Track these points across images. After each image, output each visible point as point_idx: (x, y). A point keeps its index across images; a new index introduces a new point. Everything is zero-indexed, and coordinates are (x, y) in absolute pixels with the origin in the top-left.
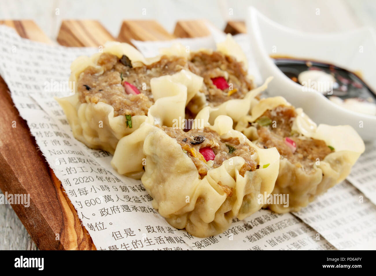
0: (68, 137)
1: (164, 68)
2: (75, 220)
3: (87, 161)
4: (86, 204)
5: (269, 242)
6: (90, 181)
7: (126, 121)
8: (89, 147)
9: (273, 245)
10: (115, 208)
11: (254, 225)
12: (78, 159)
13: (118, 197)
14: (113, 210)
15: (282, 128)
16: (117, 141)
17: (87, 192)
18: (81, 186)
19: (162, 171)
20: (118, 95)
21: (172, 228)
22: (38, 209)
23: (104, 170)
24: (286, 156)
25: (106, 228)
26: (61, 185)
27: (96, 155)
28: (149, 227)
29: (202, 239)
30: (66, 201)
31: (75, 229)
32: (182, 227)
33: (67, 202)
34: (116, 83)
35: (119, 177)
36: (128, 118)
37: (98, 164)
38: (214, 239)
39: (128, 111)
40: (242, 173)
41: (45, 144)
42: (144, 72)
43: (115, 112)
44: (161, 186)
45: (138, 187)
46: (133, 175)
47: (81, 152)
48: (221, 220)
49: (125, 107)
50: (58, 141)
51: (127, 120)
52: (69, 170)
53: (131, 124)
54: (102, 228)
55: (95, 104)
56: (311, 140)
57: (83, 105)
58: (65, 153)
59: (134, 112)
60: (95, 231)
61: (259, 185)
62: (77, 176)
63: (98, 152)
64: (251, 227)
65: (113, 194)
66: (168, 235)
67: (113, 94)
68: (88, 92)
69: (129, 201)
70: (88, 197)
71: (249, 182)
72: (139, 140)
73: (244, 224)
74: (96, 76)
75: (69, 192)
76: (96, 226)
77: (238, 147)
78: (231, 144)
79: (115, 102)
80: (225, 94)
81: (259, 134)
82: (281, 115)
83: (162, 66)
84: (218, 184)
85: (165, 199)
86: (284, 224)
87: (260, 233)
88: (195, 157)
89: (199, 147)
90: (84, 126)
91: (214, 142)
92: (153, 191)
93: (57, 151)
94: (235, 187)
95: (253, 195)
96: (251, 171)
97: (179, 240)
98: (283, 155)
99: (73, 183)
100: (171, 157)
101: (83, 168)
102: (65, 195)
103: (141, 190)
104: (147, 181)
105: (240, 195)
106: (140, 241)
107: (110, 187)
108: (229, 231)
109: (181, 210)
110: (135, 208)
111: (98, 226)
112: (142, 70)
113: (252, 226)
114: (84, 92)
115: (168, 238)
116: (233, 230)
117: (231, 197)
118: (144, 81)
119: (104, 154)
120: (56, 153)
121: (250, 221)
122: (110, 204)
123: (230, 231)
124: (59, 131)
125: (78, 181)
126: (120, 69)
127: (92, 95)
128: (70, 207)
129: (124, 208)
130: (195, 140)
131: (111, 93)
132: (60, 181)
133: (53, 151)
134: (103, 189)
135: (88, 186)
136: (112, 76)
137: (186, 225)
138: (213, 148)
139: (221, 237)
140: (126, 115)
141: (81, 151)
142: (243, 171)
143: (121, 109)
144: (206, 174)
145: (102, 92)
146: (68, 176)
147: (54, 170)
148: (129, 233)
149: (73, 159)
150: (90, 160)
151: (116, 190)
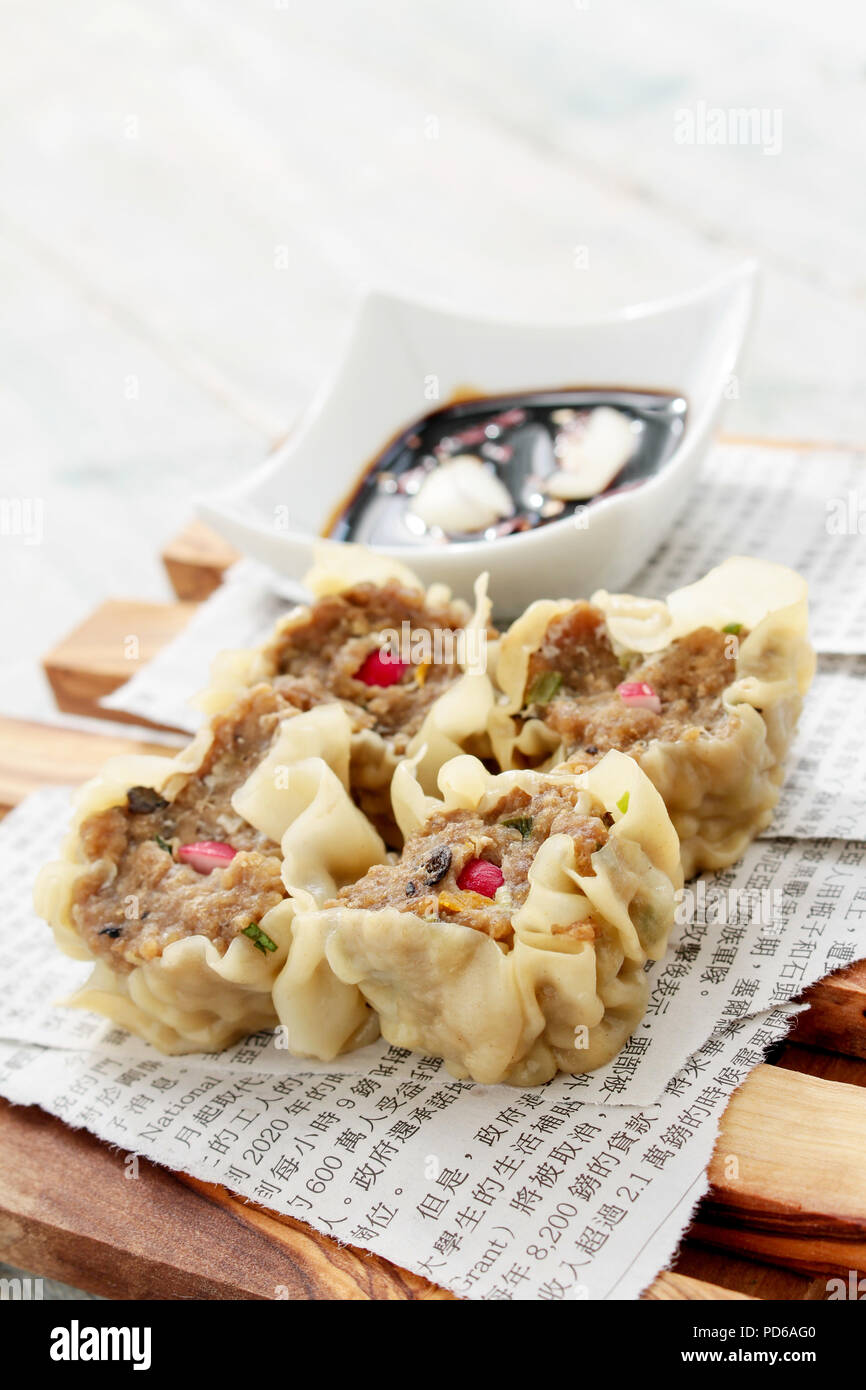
0: (155, 1065)
1: (236, 747)
2: (319, 1245)
3: (239, 1088)
4: (313, 1190)
5: (759, 951)
6: (280, 1132)
7: (254, 942)
8: (215, 1053)
9: (771, 952)
10: (379, 1151)
11: (697, 936)
12: (217, 1102)
13: (367, 1120)
14: (378, 1157)
15: (593, 670)
16: (269, 998)
17: (294, 1162)
18: (271, 1159)
19: (416, 995)
20: (191, 897)
21: (534, 1092)
22: (222, 1284)
23: (289, 1079)
24: (650, 734)
25: (396, 1210)
26: (230, 1193)
27: (244, 1059)
28: (483, 1133)
29: (613, 1064)
30: (265, 1217)
31: (334, 1265)
32: (550, 1072)
33: (271, 1218)
34: (164, 873)
35: (334, 1070)
36: (252, 932)
37: (266, 1075)
38: (637, 1041)
39: (241, 919)
40: (586, 870)
41: (122, 1126)
42: (203, 791)
43: (215, 941)
44: (439, 1027)
45: (388, 1057)
46: (359, 1039)
47: (209, 1081)
48: (620, 993)
49: (228, 912)
50: (143, 1096)
51: (254, 938)
52: (217, 1144)
53: (270, 941)
54: (389, 1216)
55: (158, 958)
56: (676, 646)
57: (133, 979)
58: (178, 1113)
59: (255, 909)
60: (378, 1235)
61: (640, 858)
62: (243, 1144)
63: (241, 1047)
64: (695, 949)
65: (350, 1120)
66: (534, 1116)
67: (178, 904)
68: (119, 943)
69: (396, 1106)
70: (306, 1172)
71: (613, 874)
72: (314, 963)
73: (676, 952)
74: (106, 889)
75: (257, 1193)
76: (372, 1222)
77: (532, 808)
78: (514, 813)
79: (198, 919)
80: (410, 687)
81: (554, 727)
82: (567, 641)
83: (229, 746)
84: (554, 933)
85: (469, 1047)
86: (761, 881)
87: (723, 945)
88: (461, 910)
89: (452, 881)
90: (170, 1018)
91: (474, 838)
92: (431, 1046)
93: (159, 1123)
94: (593, 908)
95: (645, 889)
96: (600, 846)
97: (565, 1107)
98: (642, 738)
99: (248, 1165)
100: (412, 952)
101: (243, 1115)
102: (255, 1207)
103: (403, 1059)
104: (399, 1032)
105: (617, 914)
106: (488, 1179)
107: (334, 1109)
108: (655, 995)
109: (521, 1042)
110: (421, 1114)
111: (374, 1219)
112: (193, 789)
113: (695, 942)
114: (112, 948)
115: (540, 1125)
116: (662, 986)
117: (602, 934)
118: (219, 813)
119: (260, 1041)
120: (160, 1127)
121: (684, 934)
122: (364, 1149)
123: (658, 995)
124: (125, 1070)
125: (257, 1153)
126: (146, 830)
127: (133, 941)
128: (286, 1225)
129: (398, 1134)
130: (430, 871)
131: (172, 904)
132: (219, 1185)
133: (149, 1129)
134: (321, 1127)
135: (286, 1147)
136: (143, 861)
137: (557, 1063)
138: (481, 854)
139: (649, 1026)
140: (243, 931)
141: (207, 1077)
142: (585, 859)
143: (220, 924)
144: (513, 932)
145: (149, 917)
146: (227, 1160)
147: (186, 1171)
148: (452, 1180)
149: (206, 1110)
150: (241, 1081)
151: (350, 1104)
